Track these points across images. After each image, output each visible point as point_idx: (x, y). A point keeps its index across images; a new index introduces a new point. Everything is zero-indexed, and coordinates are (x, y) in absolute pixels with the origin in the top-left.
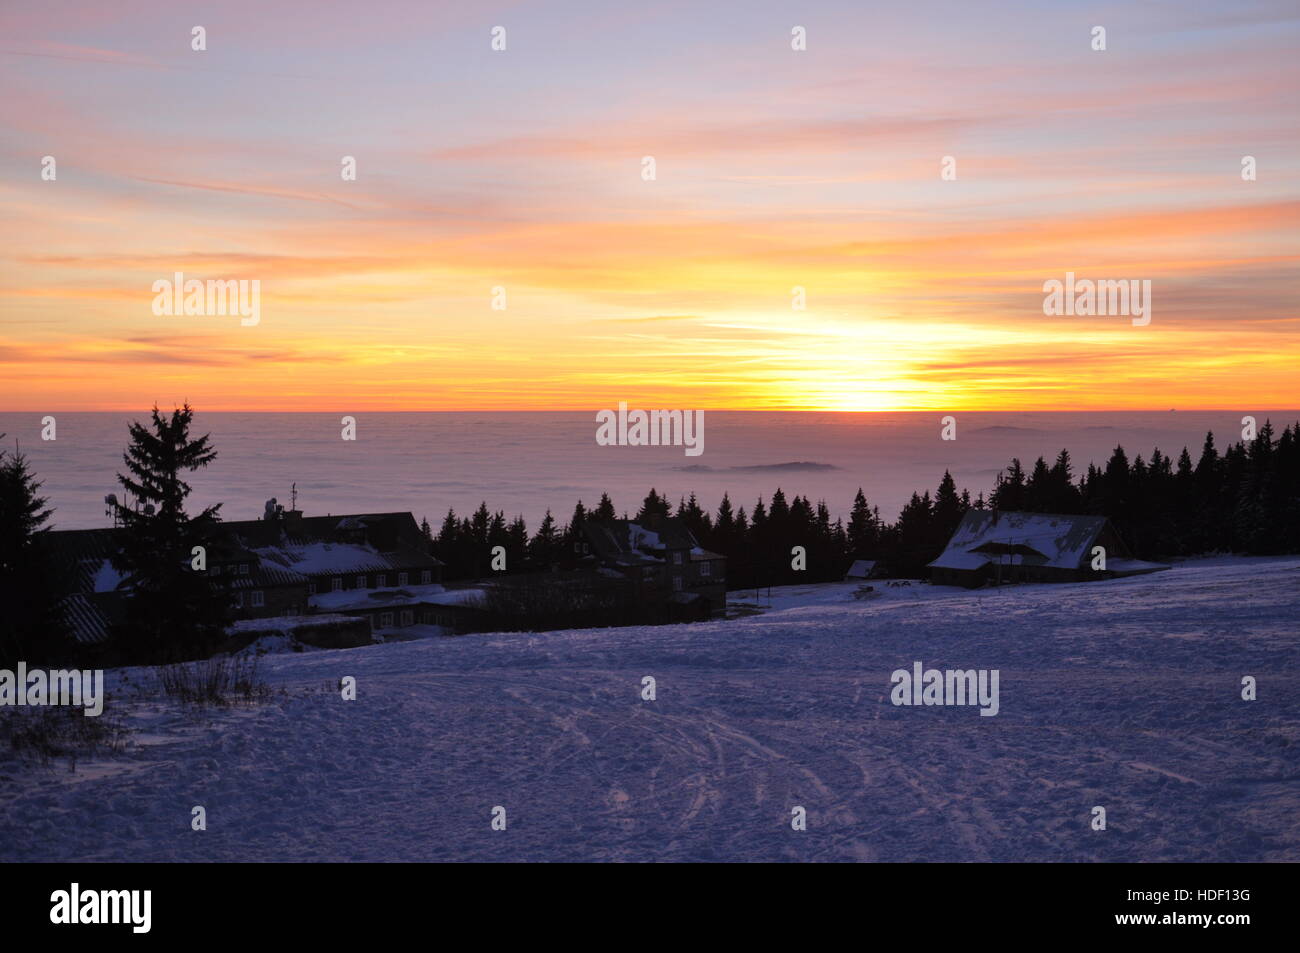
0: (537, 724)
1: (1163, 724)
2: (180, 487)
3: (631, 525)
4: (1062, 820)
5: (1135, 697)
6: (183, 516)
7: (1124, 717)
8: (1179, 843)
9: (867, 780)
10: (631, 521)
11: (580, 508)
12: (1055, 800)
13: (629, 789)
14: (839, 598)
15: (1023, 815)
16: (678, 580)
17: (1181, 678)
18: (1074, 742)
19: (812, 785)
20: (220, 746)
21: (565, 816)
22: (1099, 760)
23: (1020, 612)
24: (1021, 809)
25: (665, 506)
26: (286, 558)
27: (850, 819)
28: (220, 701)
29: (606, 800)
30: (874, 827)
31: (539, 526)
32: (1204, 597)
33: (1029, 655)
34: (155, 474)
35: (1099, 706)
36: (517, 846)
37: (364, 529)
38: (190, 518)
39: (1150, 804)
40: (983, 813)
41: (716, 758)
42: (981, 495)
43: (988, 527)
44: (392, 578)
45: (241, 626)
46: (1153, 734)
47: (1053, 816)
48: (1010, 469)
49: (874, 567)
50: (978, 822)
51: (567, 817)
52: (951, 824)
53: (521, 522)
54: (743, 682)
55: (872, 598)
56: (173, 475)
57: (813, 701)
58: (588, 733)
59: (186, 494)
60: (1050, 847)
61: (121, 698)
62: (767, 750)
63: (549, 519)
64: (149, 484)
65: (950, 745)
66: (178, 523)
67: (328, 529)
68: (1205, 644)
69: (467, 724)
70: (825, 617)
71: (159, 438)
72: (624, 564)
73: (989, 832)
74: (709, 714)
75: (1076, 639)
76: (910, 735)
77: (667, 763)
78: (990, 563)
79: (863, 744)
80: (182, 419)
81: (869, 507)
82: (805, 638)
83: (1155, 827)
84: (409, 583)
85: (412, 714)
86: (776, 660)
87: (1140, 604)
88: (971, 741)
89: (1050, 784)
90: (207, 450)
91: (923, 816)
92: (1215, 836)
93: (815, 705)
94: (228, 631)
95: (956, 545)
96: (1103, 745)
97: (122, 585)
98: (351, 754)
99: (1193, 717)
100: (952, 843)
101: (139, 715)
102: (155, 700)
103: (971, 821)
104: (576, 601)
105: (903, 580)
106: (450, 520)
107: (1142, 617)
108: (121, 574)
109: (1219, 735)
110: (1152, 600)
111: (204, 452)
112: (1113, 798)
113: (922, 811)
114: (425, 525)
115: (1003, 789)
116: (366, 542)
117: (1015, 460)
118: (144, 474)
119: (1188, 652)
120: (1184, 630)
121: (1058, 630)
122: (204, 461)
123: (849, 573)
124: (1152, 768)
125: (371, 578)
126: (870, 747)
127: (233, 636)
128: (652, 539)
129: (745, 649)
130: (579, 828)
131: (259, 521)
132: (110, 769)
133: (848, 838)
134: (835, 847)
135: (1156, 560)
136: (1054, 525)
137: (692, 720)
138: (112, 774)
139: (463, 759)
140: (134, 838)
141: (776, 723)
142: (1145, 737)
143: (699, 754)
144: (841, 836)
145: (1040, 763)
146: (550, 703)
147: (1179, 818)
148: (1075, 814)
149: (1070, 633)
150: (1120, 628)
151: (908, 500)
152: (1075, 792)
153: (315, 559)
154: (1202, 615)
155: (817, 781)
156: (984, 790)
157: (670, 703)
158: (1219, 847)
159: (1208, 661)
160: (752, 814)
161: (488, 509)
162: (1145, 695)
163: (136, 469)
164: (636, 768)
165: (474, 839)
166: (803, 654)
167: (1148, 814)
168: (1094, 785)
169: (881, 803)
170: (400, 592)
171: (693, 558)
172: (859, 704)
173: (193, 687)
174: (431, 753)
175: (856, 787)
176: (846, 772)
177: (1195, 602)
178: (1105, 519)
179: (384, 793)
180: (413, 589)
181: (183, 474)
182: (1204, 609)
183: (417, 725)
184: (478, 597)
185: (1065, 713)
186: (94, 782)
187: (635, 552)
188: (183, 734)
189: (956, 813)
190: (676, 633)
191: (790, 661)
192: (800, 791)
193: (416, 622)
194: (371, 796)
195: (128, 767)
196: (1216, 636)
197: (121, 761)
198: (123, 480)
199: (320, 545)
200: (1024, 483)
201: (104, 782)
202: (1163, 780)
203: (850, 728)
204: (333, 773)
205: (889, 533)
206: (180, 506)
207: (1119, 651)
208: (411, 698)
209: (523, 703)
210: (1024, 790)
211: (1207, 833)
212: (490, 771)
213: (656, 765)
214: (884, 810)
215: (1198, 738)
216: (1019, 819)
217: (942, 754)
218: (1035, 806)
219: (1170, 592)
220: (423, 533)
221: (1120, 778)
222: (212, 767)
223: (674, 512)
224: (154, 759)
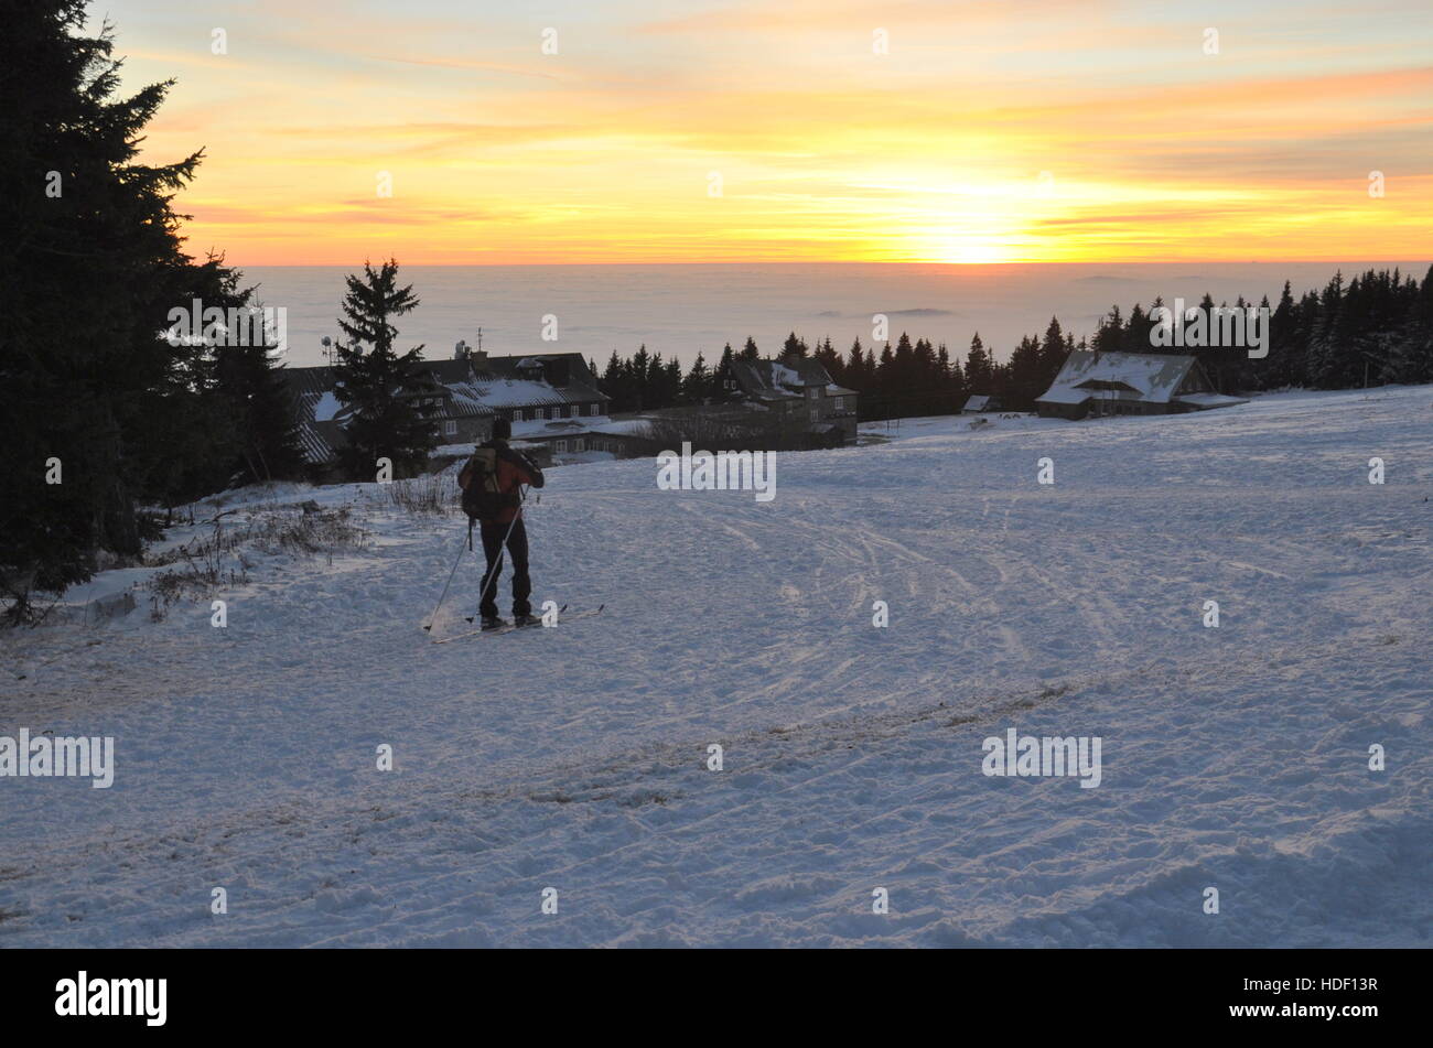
0: (712, 532)
1: (1253, 531)
2: (389, 330)
3: (774, 365)
4: (1177, 608)
5: (1229, 509)
6: (392, 355)
7: (1219, 526)
8: (1277, 624)
9: (1004, 578)
10: (774, 361)
11: (728, 350)
12: (1168, 593)
13: (799, 586)
14: (958, 429)
15: (1142, 604)
16: (815, 413)
17: (1266, 493)
18: (1180, 546)
19: (957, 583)
20: (446, 547)
21: (748, 607)
22: (1202, 560)
23: (1124, 439)
24: (1140, 600)
25: (803, 348)
26: (474, 393)
27: (994, 608)
28: (440, 511)
29: (781, 594)
30: (1015, 615)
31: (693, 365)
32: (1284, 425)
33: (1133, 475)
34: (368, 319)
35: (1198, 517)
36: (712, 629)
37: (540, 367)
38: (398, 357)
39: (1248, 595)
40: (1108, 603)
41: (870, 560)
42: (1084, 338)
43: (1089, 367)
44: (565, 410)
45: (442, 450)
46: (1247, 539)
47: (1168, 604)
48: (1111, 315)
49: (989, 401)
50: (1104, 611)
51: (751, 607)
52: (1082, 612)
53: (676, 362)
54: (884, 498)
55: (986, 429)
56: (383, 319)
57: (948, 514)
58: (756, 540)
59: (394, 335)
60: (1165, 629)
61: (357, 507)
62: (914, 554)
63: (701, 359)
64: (363, 327)
65: (1073, 549)
66: (388, 362)
67: (509, 368)
68: (1286, 465)
69: (650, 532)
70: (951, 444)
71: (371, 288)
72: (767, 399)
73: (1114, 619)
74: (859, 525)
75: (1174, 462)
76: (1037, 542)
77: (828, 564)
78: (1091, 398)
79: (997, 549)
80: (389, 271)
81: (984, 349)
82: (935, 462)
83: (1255, 611)
84: (581, 415)
85: (603, 523)
86: (912, 481)
87: (1228, 432)
88: (1092, 546)
89: (1163, 580)
90: (411, 298)
91: (1055, 606)
92: (1306, 618)
93: (949, 517)
94: (431, 454)
95: (1062, 382)
96: (1205, 548)
97: (339, 414)
98: (556, 555)
99: (1279, 525)
100: (1083, 627)
101: (375, 521)
102: (386, 509)
103: (1098, 609)
104: (729, 430)
105: (1014, 413)
106: (614, 360)
107: (1230, 443)
108: (342, 405)
109: (1303, 539)
110: (1238, 428)
111: (408, 300)
112: (1218, 590)
113: (1055, 602)
114: (592, 364)
115: (1122, 584)
116: (543, 378)
117: (1114, 307)
118: (360, 319)
119: (1270, 472)
120: (1267, 453)
121: (1157, 454)
122: (409, 307)
123: (966, 408)
124: (1249, 566)
125: (548, 410)
126: (1003, 551)
127: (436, 459)
128: (792, 377)
129: (885, 470)
130: (762, 615)
131: (450, 361)
132: (359, 563)
133: (995, 623)
134: (984, 631)
135: (1236, 395)
136: (1148, 364)
137: (845, 530)
138: (362, 568)
139: (651, 560)
140: (390, 618)
141: (918, 532)
142: (1239, 542)
143: (856, 557)
144: (989, 622)
145: (1153, 563)
146: (719, 515)
147: (1274, 605)
148: (1186, 603)
149: (1169, 457)
150: (1212, 452)
151: (1019, 343)
152: (1185, 586)
153: (499, 394)
154: (1282, 441)
155: (961, 579)
156: (1106, 585)
157: (823, 515)
158: (1310, 626)
159: (1288, 479)
160: (909, 605)
161: (647, 351)
162: (1237, 508)
163: (352, 314)
164: (802, 569)
165: (673, 623)
166: (935, 475)
167: (1249, 603)
168: (1201, 580)
169: (1019, 596)
170: (572, 423)
171: (829, 394)
172: (989, 517)
173: (415, 499)
174: (624, 555)
175: (995, 584)
176: (985, 572)
177: (1276, 429)
178: (1193, 359)
179: (589, 587)
180: (582, 420)
181: (391, 319)
182: (1284, 436)
183: (607, 533)
184: (644, 426)
185: (1168, 523)
186: (349, 574)
187: (777, 388)
188: (413, 537)
189: (1084, 603)
190: (822, 456)
191: (924, 481)
192: (947, 587)
193: (586, 449)
194: (578, 589)
195: (373, 562)
196: (1294, 458)
197: (367, 558)
198: (342, 324)
199: (503, 381)
200: (1123, 327)
201: (357, 574)
202: (1259, 575)
203: (984, 535)
204: (544, 570)
205: (1002, 373)
206: (389, 347)
207: (1211, 472)
208: (599, 511)
209: (695, 516)
210: (1142, 585)
211: (1299, 616)
212: (677, 570)
213: (819, 566)
214: (1023, 602)
215: (1286, 542)
216: (1139, 608)
217: (1067, 557)
218: (1152, 597)
219: (1254, 421)
220: (591, 371)
221: (1222, 575)
222: (442, 564)
223: (810, 353)
224: (394, 557)
